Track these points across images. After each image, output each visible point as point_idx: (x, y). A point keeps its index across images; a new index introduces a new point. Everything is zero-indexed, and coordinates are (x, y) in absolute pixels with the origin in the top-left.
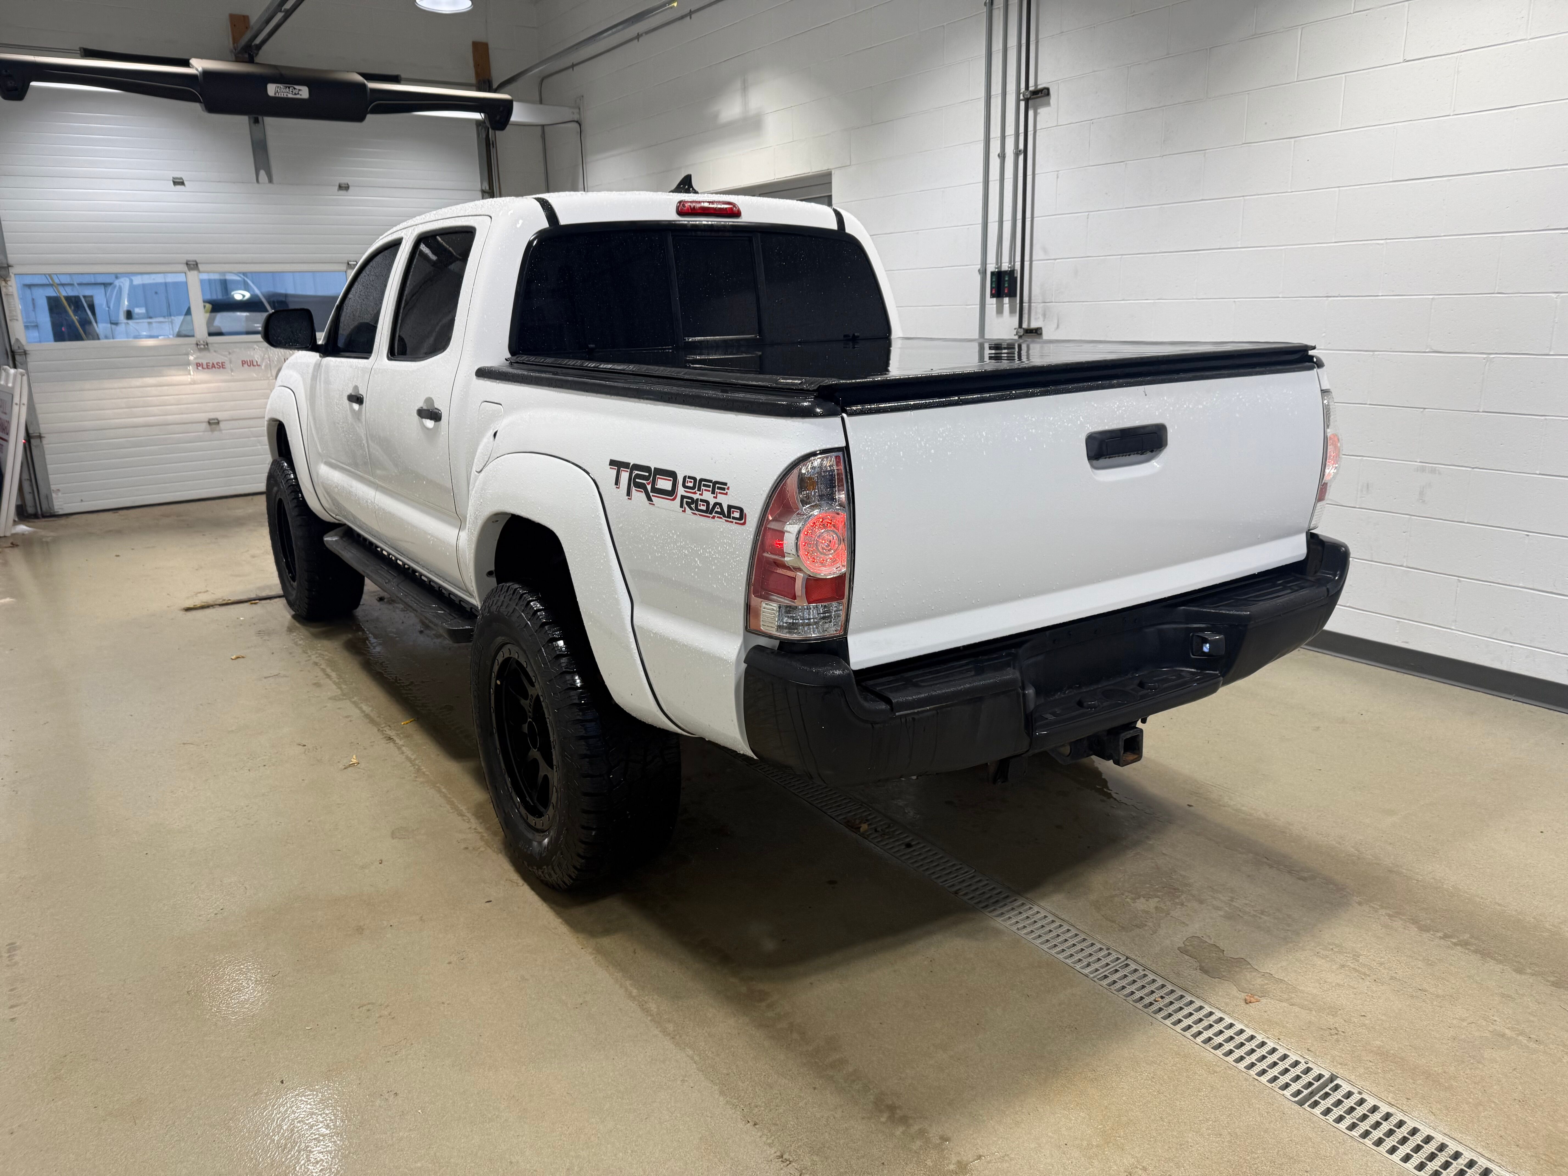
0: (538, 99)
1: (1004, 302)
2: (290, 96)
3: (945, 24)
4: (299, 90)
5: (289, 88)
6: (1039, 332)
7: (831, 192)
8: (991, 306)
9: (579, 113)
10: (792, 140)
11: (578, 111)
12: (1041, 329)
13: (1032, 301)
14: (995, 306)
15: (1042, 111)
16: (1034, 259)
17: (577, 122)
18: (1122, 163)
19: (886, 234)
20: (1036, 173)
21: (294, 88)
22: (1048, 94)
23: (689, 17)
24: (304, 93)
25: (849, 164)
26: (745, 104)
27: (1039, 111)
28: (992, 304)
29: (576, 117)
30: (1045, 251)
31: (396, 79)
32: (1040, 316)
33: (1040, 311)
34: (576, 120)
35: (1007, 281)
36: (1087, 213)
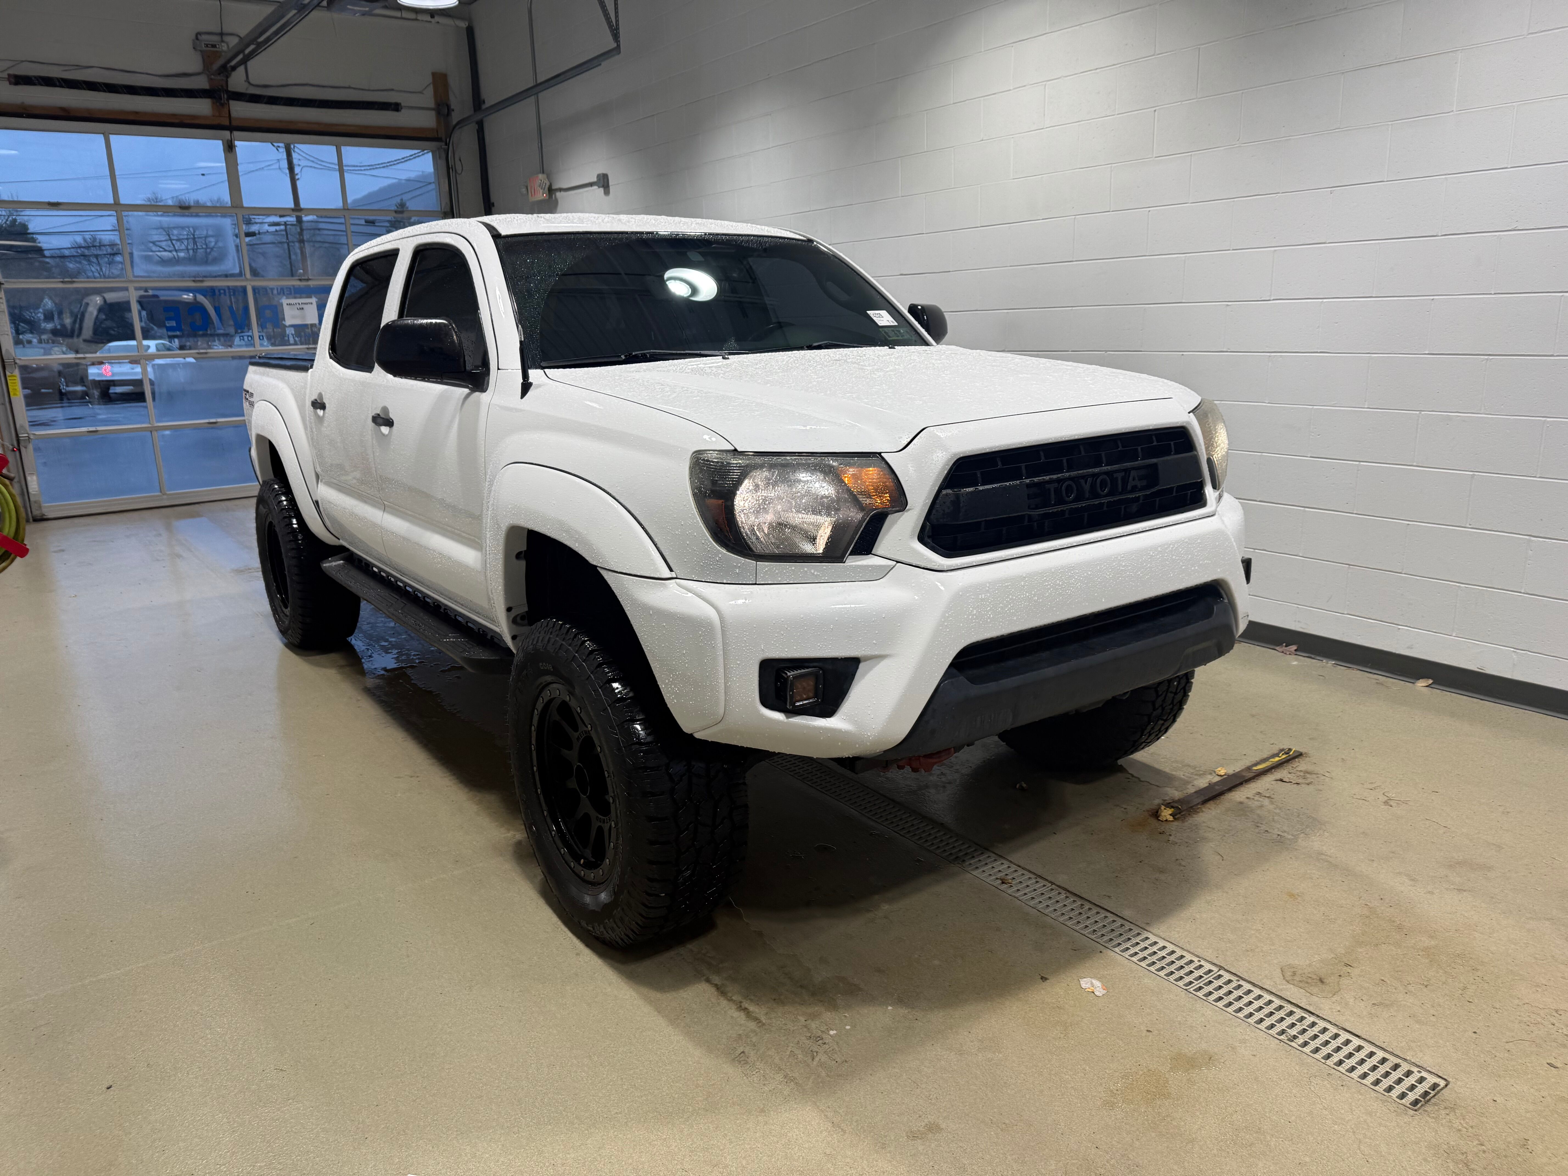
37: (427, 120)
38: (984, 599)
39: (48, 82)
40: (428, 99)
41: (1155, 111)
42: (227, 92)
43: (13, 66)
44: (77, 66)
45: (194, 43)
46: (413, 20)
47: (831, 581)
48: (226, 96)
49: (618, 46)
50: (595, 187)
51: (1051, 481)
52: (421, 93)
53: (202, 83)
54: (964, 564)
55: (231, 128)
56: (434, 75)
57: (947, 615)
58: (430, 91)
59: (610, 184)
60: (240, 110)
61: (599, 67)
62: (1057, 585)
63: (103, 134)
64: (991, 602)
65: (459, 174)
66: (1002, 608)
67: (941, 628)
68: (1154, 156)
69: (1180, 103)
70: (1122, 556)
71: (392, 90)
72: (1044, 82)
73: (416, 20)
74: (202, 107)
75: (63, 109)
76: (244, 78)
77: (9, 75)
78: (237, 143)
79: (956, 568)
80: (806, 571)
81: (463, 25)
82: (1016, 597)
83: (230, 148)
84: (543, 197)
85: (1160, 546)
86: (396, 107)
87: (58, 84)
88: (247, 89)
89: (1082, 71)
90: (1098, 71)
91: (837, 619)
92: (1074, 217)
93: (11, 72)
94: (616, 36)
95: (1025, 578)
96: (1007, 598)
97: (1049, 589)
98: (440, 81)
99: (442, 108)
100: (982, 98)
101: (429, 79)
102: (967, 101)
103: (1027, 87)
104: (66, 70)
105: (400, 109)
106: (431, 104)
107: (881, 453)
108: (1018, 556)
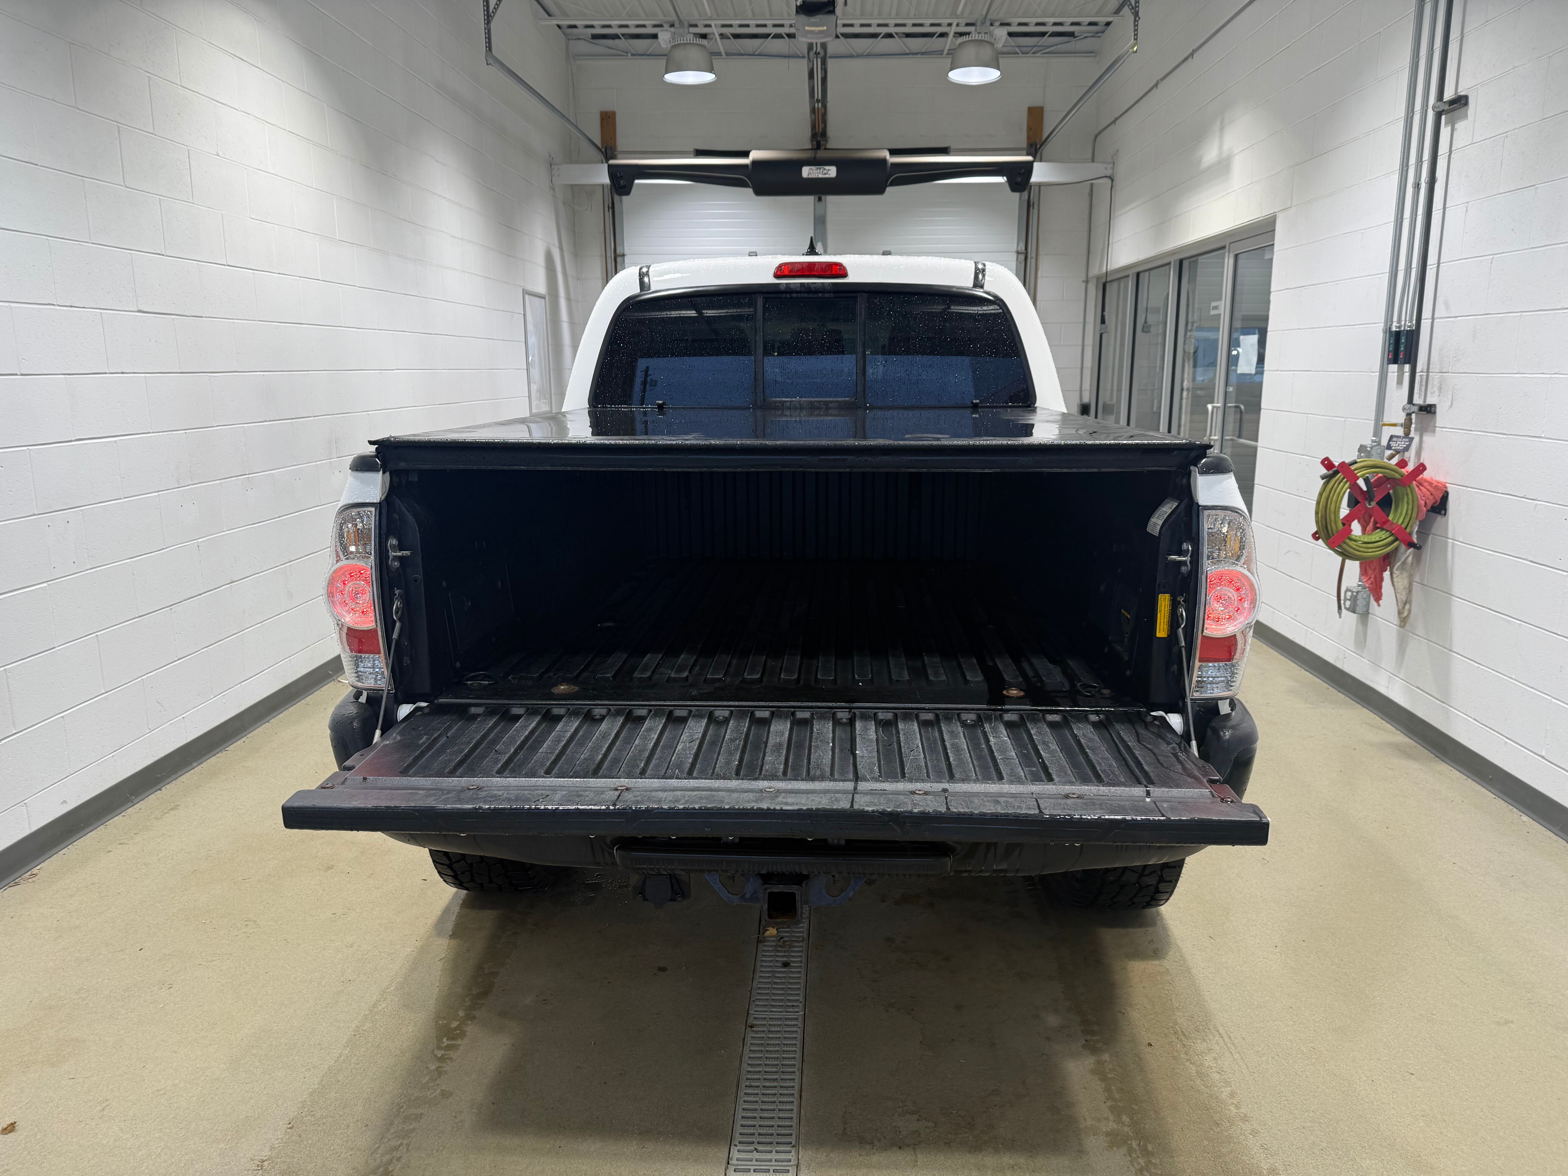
0: (1090, 156)
1: (1405, 371)
2: (821, 176)
3: (1381, 30)
4: (829, 170)
5: (820, 169)
6: (1433, 411)
7: (1274, 241)
8: (1393, 374)
9: (1113, 169)
10: (1250, 182)
11: (1112, 166)
12: (1434, 406)
13: (1430, 370)
14: (1396, 374)
15: (1460, 126)
16: (1435, 317)
17: (1109, 177)
18: (1532, 188)
19: (1312, 285)
20: (1447, 206)
21: (825, 169)
22: (1466, 104)
23: (1190, 58)
24: (832, 172)
25: (1290, 206)
26: (1221, 146)
27: (1456, 126)
28: (1394, 372)
29: (1109, 172)
30: (1447, 306)
31: (944, 151)
32: (1436, 389)
33: (1436, 383)
34: (1108, 175)
35: (1403, 343)
36: (1491, 257)
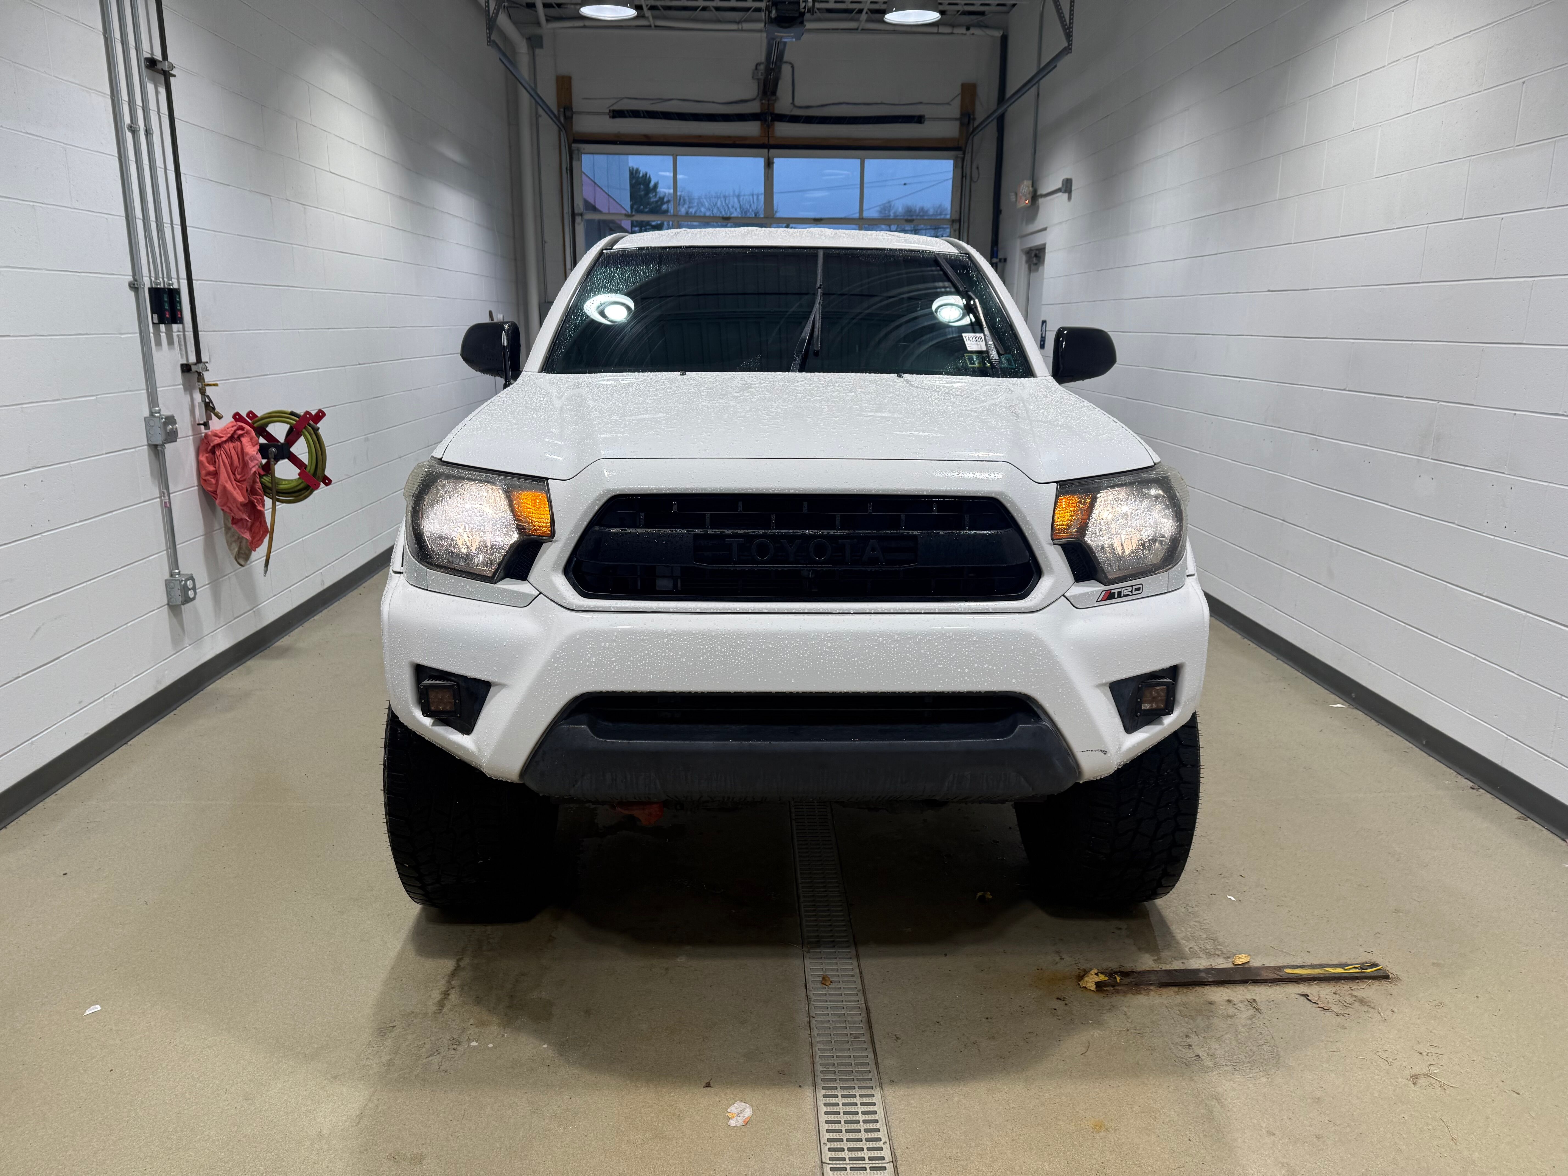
37: (949, 130)
38: (608, 648)
39: (636, 114)
40: (954, 110)
41: (1524, 83)
42: (772, 114)
43: (616, 103)
44: (659, 99)
45: (753, 73)
46: (948, 34)
47: (483, 600)
48: (770, 118)
49: (1070, 45)
50: (1060, 194)
51: (735, 536)
52: (948, 104)
53: (754, 107)
54: (598, 607)
55: (768, 147)
56: (964, 86)
57: (558, 656)
58: (957, 102)
59: (1073, 188)
60: (783, 130)
61: (1056, 69)
62: (717, 651)
63: (672, 155)
64: (617, 653)
65: (975, 182)
66: (632, 662)
67: (549, 668)
68: (1516, 145)
69: (1551, 70)
70: (829, 635)
71: (921, 103)
72: (1417, 53)
73: (952, 33)
74: (752, 129)
75: (646, 136)
76: (791, 101)
77: (610, 111)
78: (776, 160)
79: (587, 609)
80: (463, 586)
81: (998, 34)
82: (654, 654)
83: (769, 164)
84: (1024, 204)
85: (899, 634)
86: (919, 119)
87: (642, 115)
88: (791, 111)
89: (1455, 36)
90: (1472, 33)
91: (466, 637)
92: (1427, 225)
93: (612, 108)
94: (1069, 36)
95: (670, 635)
96: (641, 652)
97: (705, 653)
98: (969, 91)
99: (967, 118)
100: (1358, 79)
101: (958, 90)
102: (1346, 83)
103: (1401, 61)
104: (652, 104)
105: (923, 121)
106: (956, 113)
107: (548, 479)
108: (675, 611)
